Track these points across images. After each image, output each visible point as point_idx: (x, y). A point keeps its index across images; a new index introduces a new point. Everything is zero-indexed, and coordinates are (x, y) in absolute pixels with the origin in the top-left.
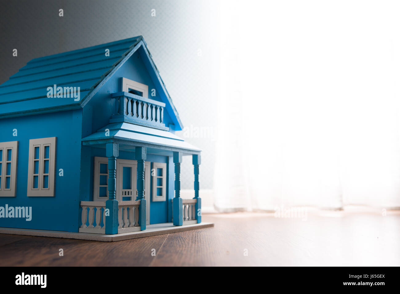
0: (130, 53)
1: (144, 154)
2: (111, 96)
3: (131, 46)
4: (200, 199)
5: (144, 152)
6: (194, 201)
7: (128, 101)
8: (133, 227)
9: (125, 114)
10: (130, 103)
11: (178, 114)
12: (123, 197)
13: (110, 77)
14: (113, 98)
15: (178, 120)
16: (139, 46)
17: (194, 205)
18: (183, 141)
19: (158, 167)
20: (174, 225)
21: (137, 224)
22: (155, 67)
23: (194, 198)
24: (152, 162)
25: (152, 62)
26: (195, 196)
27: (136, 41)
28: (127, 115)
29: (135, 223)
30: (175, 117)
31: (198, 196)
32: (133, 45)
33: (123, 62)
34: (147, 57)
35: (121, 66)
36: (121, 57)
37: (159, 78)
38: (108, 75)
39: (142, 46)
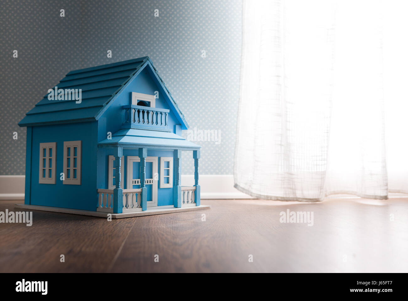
0: (137, 72)
1: (145, 153)
2: (123, 108)
3: (138, 67)
4: (199, 186)
5: (145, 152)
6: (194, 188)
7: (135, 111)
8: (135, 208)
9: (132, 122)
10: (137, 113)
11: (184, 116)
12: (133, 185)
13: (120, 94)
14: (124, 109)
15: (184, 121)
16: (145, 65)
17: (193, 191)
18: (185, 140)
19: (165, 161)
20: (174, 207)
21: (140, 206)
22: (160, 81)
23: (193, 186)
24: (159, 156)
25: (158, 76)
26: (195, 184)
27: (142, 61)
28: (134, 122)
29: (138, 206)
30: (181, 119)
31: (197, 184)
32: (140, 65)
33: (131, 81)
34: (153, 73)
35: (129, 84)
36: (129, 77)
37: (164, 89)
38: (118, 93)
39: (148, 65)
